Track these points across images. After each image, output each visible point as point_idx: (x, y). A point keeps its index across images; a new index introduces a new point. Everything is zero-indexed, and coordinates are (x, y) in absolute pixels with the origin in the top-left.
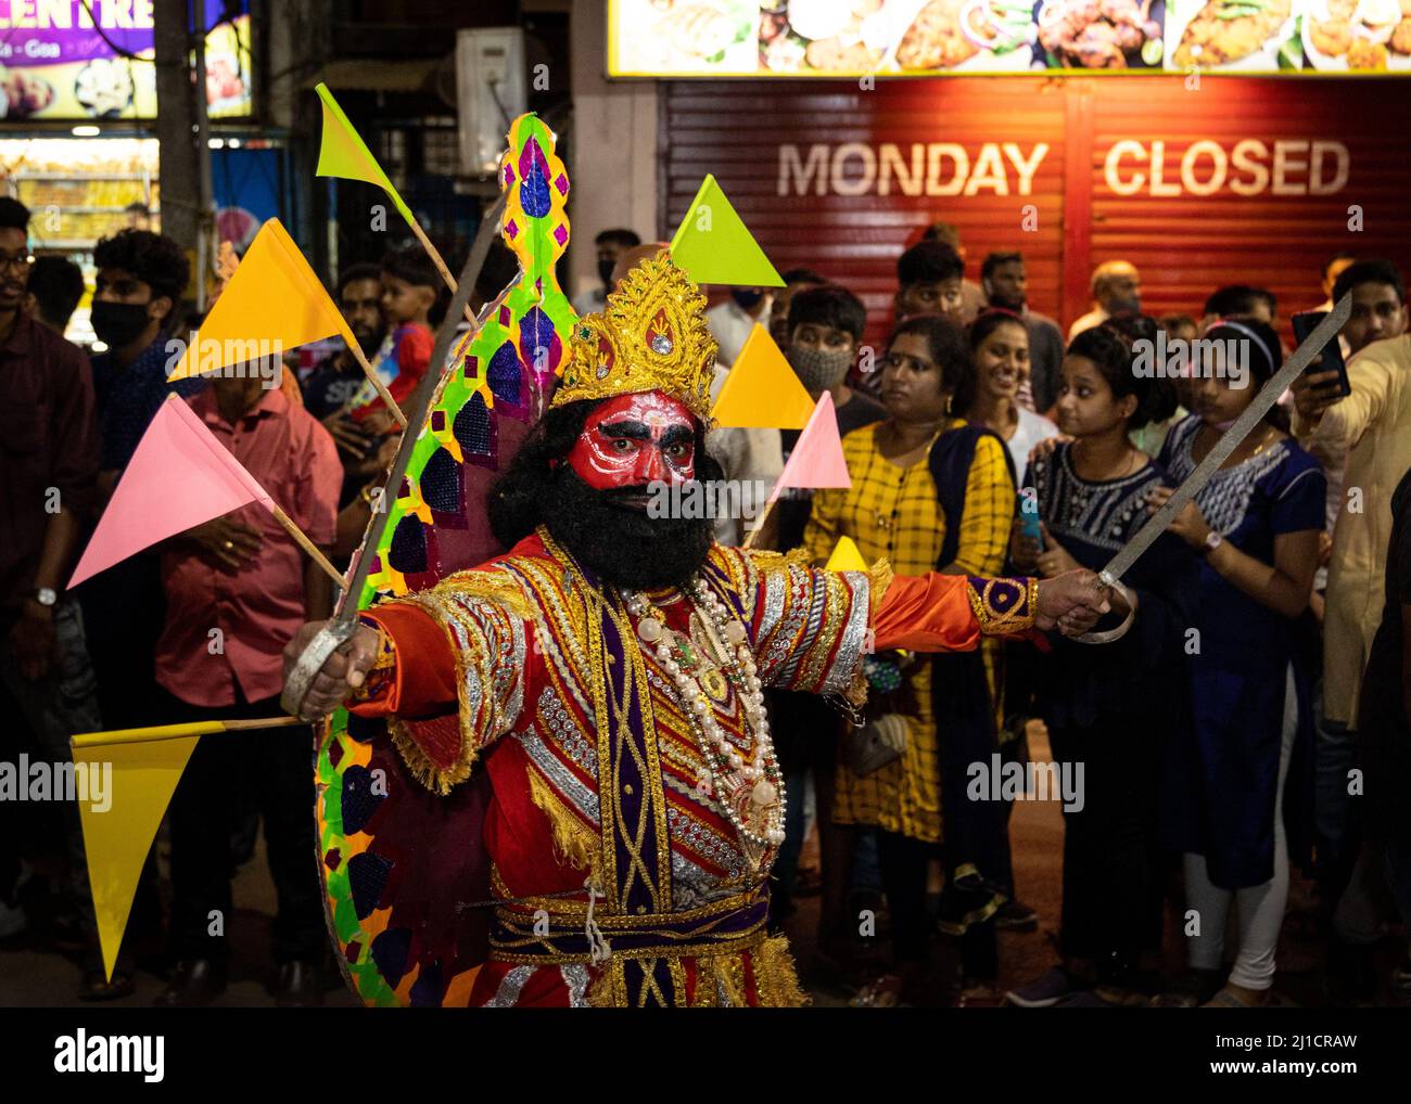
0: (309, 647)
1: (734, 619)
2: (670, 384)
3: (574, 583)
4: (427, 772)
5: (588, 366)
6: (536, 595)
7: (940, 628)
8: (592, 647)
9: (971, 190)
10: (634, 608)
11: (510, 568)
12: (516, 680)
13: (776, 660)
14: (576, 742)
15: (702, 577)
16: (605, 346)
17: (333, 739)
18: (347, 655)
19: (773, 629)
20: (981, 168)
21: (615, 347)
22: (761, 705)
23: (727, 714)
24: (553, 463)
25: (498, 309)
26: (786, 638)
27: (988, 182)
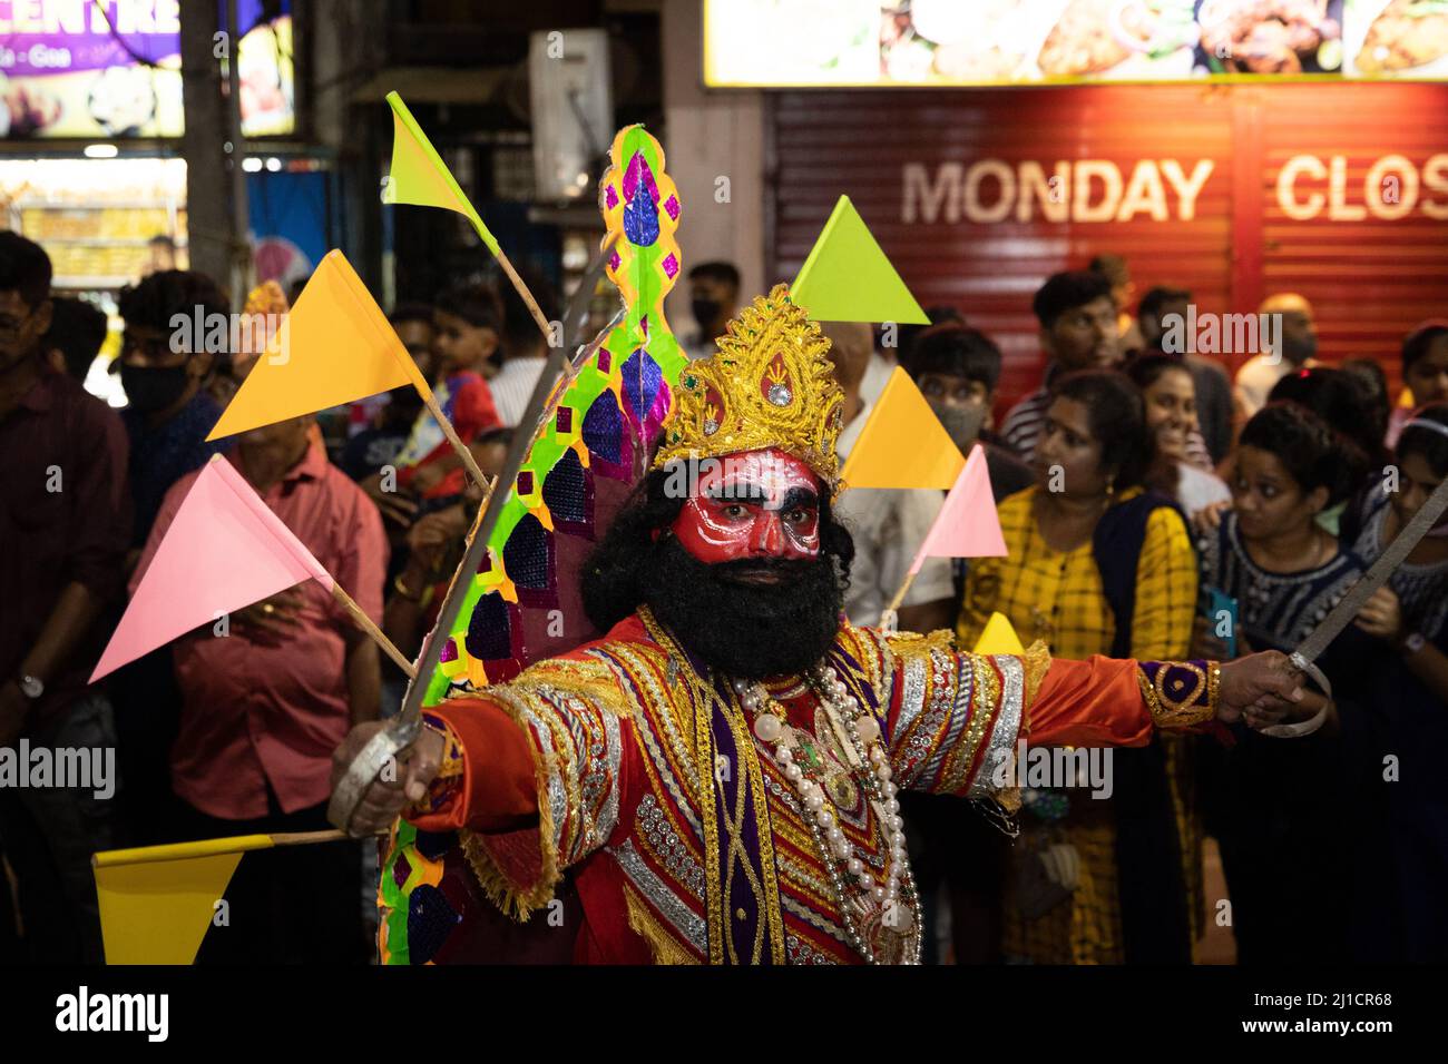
0: (363, 752)
1: (867, 714)
2: (789, 440)
3: (680, 674)
4: (503, 894)
5: (694, 420)
6: (634, 687)
7: (1105, 720)
8: (700, 748)
9: (1125, 214)
10: (749, 702)
11: (606, 656)
12: (609, 787)
13: (915, 759)
14: (680, 859)
15: (829, 664)
16: (714, 398)
17: (398, 854)
18: (406, 762)
19: (911, 724)
20: (1135, 188)
21: (726, 398)
22: (897, 814)
23: (857, 826)
24: (655, 534)
25: (596, 353)
26: (927, 734)
27: (1143, 205)
